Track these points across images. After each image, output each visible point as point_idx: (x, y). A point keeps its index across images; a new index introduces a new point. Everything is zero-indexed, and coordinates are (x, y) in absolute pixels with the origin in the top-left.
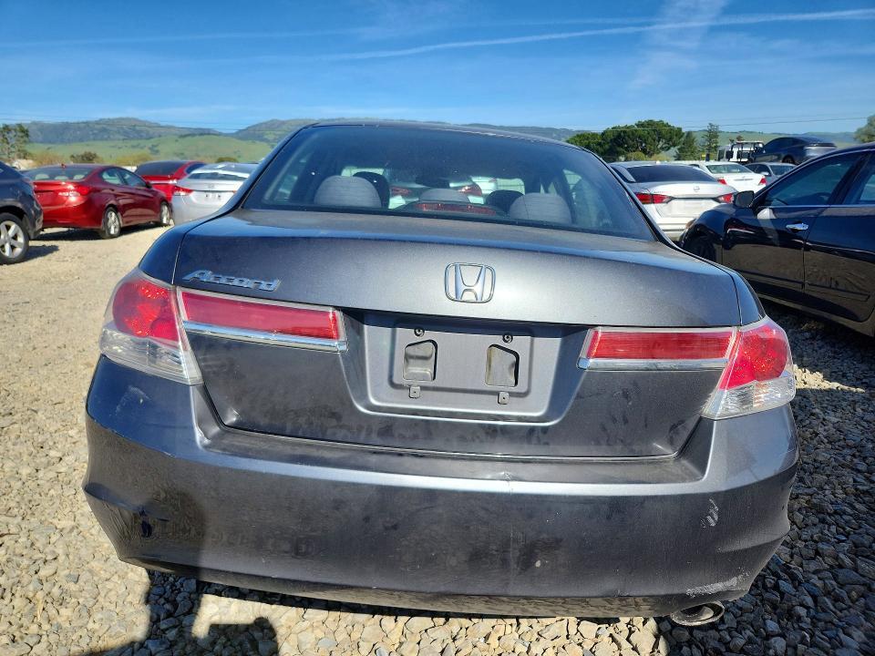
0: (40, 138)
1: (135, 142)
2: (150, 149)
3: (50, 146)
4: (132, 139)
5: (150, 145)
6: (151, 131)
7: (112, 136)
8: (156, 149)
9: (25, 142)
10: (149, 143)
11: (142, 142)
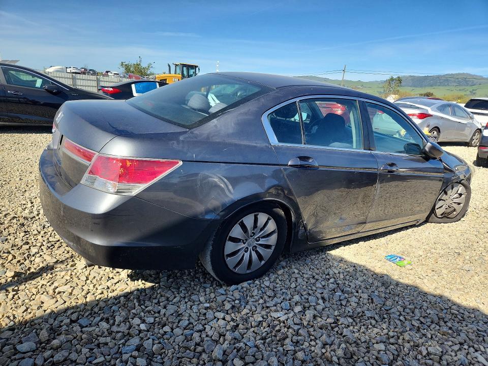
0: (410, 84)
1: (461, 88)
2: (470, 92)
3: (414, 88)
4: (462, 85)
5: (471, 90)
6: (475, 81)
7: (449, 84)
8: (474, 92)
9: (398, 86)
10: (471, 89)
11: (467, 88)
